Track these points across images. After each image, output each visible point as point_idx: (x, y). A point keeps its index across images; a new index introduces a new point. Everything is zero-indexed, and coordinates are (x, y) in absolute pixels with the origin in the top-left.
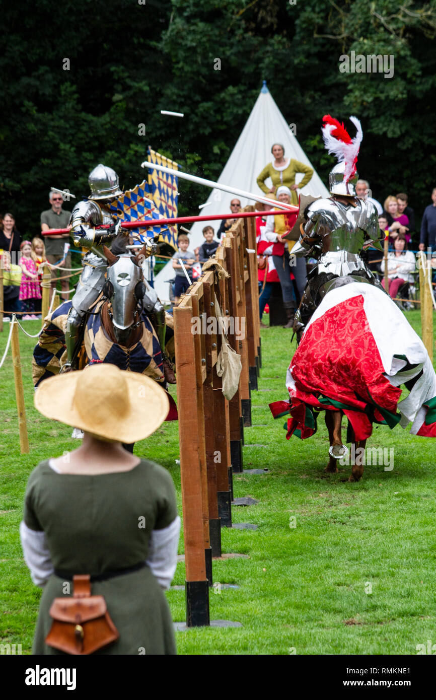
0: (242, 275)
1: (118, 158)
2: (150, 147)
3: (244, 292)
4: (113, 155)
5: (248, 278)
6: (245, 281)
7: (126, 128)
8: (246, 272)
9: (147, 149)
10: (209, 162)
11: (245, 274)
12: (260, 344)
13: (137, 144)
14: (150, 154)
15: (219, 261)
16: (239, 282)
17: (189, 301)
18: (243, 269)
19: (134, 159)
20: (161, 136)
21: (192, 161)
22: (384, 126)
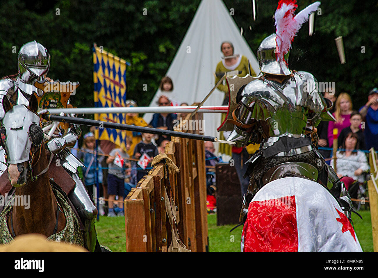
0: (191, 172)
1: (63, 57)
2: (95, 45)
3: (193, 189)
4: (57, 54)
5: (196, 175)
6: (194, 178)
7: (70, 26)
8: (194, 169)
9: (92, 46)
10: (155, 61)
11: (193, 171)
12: (208, 243)
13: (81, 43)
14: (95, 51)
15: (168, 155)
16: (188, 179)
17: (140, 193)
18: (191, 167)
19: (79, 58)
20: (106, 34)
21: (138, 60)
22: (332, 24)
